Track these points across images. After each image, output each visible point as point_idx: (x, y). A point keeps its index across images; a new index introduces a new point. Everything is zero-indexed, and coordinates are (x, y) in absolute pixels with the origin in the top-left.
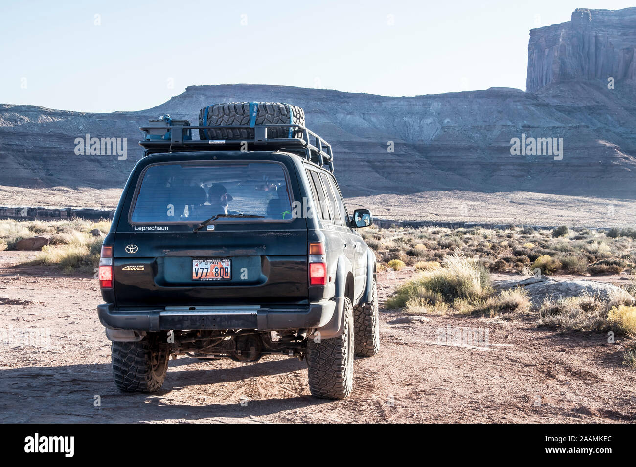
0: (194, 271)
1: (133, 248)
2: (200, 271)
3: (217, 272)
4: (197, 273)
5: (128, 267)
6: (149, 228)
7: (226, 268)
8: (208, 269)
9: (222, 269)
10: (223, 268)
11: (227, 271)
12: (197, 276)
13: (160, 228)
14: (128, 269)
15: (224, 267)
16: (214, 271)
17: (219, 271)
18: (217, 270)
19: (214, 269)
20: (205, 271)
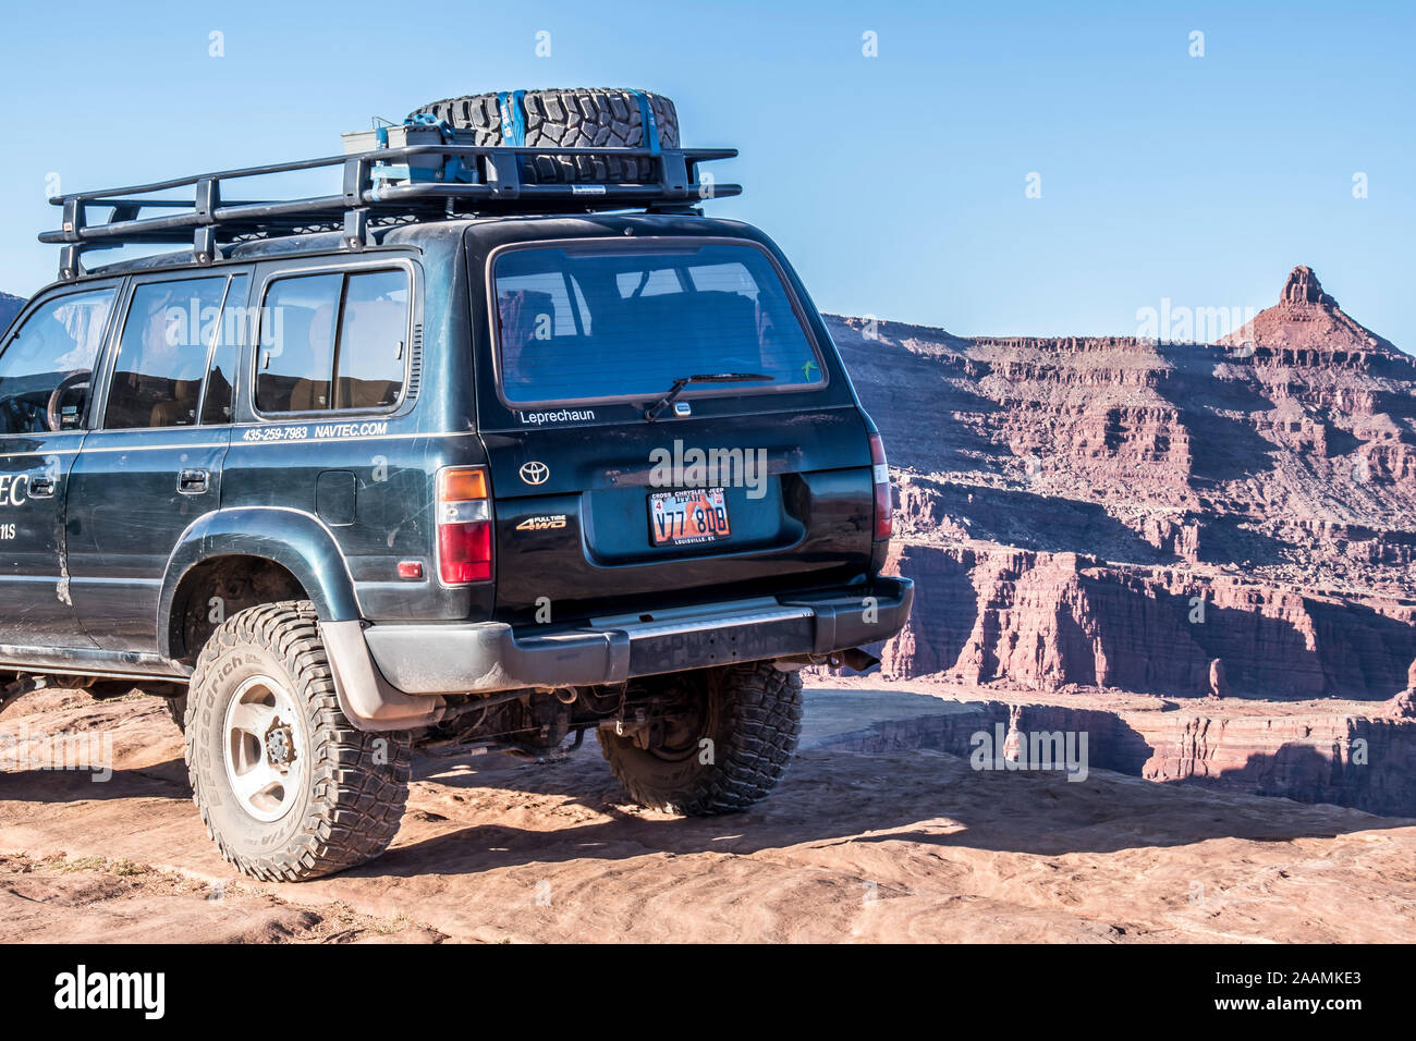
0: (656, 521)
1: (538, 471)
2: (668, 519)
3: (701, 521)
4: (662, 526)
5: (531, 521)
6: (554, 417)
7: (718, 509)
8: (682, 513)
9: (710, 513)
10: (712, 510)
11: (720, 516)
12: (663, 535)
13: (576, 416)
14: (531, 527)
15: (714, 506)
16: (694, 517)
17: (705, 517)
18: (700, 514)
19: (694, 515)
20: (678, 518)
